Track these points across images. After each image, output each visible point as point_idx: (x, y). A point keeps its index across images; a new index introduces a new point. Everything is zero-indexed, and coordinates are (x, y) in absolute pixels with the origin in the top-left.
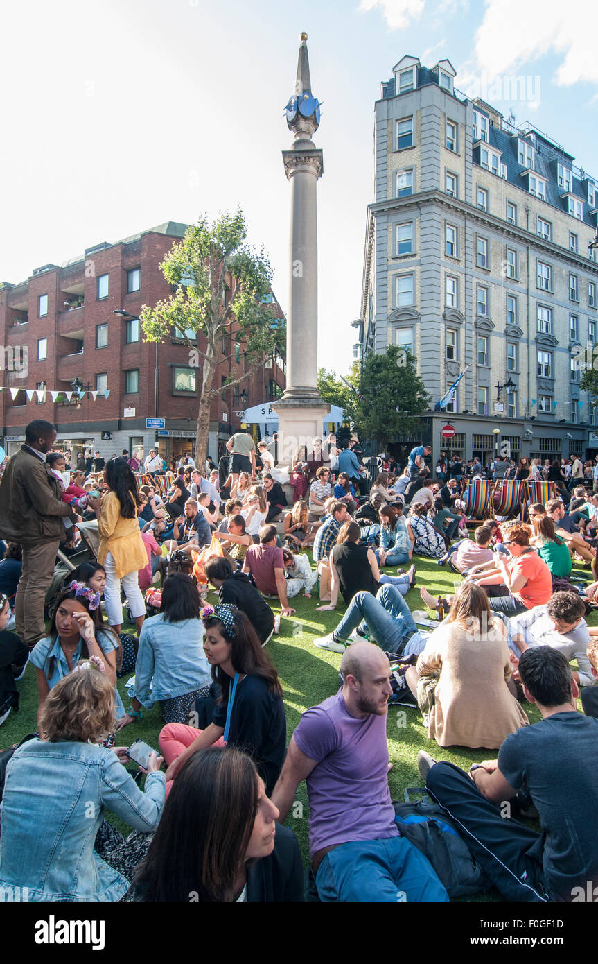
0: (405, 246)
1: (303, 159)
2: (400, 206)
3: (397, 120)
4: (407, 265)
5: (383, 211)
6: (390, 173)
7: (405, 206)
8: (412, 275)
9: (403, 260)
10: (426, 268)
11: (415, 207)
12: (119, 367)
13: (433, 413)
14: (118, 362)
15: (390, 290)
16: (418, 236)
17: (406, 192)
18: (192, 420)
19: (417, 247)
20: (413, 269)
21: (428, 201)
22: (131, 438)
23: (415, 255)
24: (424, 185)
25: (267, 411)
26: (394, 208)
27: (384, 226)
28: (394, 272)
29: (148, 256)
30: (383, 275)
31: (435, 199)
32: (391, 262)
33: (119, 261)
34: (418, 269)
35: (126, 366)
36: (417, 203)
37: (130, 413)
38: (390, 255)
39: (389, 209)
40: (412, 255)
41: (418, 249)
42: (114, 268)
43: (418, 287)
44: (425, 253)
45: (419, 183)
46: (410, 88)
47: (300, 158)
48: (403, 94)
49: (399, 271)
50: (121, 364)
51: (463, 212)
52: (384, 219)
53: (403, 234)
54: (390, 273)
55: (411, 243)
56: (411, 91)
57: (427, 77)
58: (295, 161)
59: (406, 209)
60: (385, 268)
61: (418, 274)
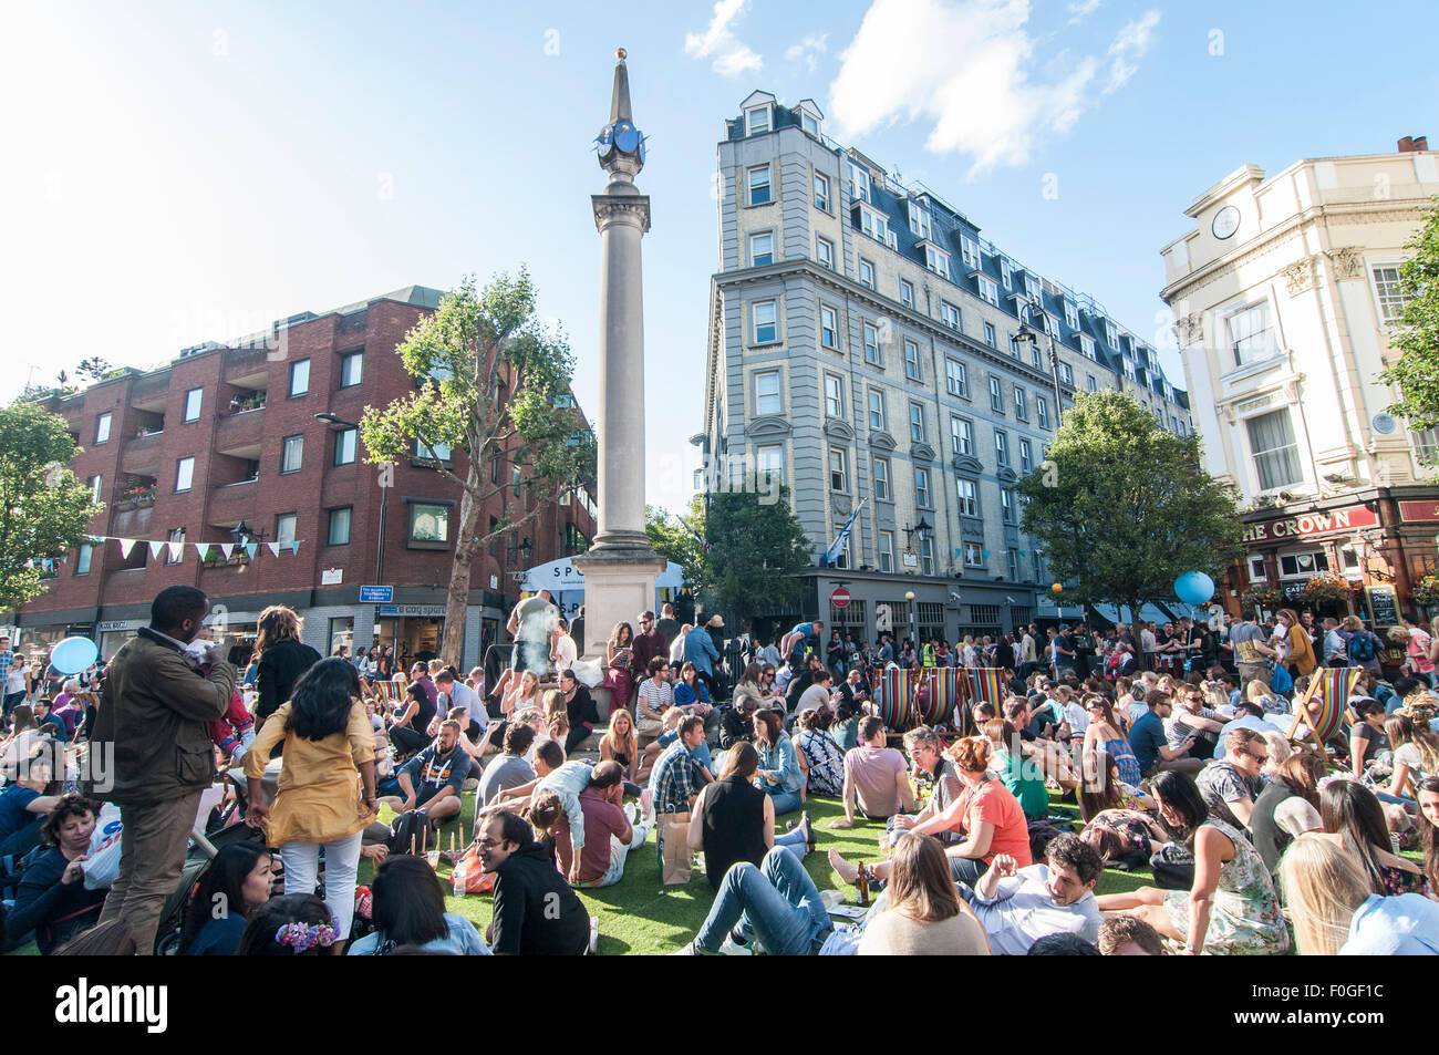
0: (766, 333)
1: (622, 207)
2: (757, 278)
3: (748, 168)
4: (771, 357)
5: (733, 283)
6: (741, 235)
7: (764, 278)
8: (777, 371)
9: (764, 351)
10: (795, 362)
11: (777, 280)
12: (318, 503)
13: (818, 569)
14: (317, 494)
15: (747, 391)
16: (784, 320)
17: (764, 260)
18: (438, 587)
19: (782, 334)
20: (779, 363)
21: (795, 272)
22: (332, 620)
23: (780, 344)
24: (789, 252)
25: (563, 571)
26: (749, 280)
27: (736, 304)
28: (753, 367)
29: (378, 333)
30: (736, 370)
31: (804, 270)
32: (747, 353)
33: (329, 340)
34: (785, 363)
35: (332, 501)
36: (780, 275)
37: (332, 577)
38: (745, 342)
39: (742, 281)
40: (776, 345)
41: (784, 336)
42: (320, 350)
43: (787, 389)
44: (795, 342)
45: (781, 250)
46: (764, 129)
47: (617, 205)
48: (755, 136)
49: (759, 366)
50: (322, 499)
51: (843, 290)
52: (734, 294)
53: (763, 315)
54: (746, 369)
55: (773, 328)
56: (766, 133)
57: (785, 119)
58: (609, 209)
59: (765, 283)
60: (738, 361)
61: (786, 370)
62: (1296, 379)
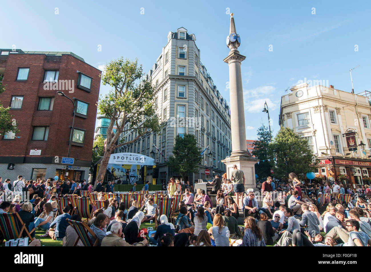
0: (181, 94)
2: (181, 79)
3: (179, 47)
4: (183, 102)
5: (174, 78)
6: (176, 65)
7: (183, 79)
8: (185, 106)
9: (181, 99)
10: (190, 104)
11: (187, 81)
12: (30, 123)
14: (30, 120)
15: (175, 110)
16: (187, 92)
17: (182, 74)
18: (78, 159)
19: (186, 95)
20: (185, 103)
21: (192, 80)
22: (33, 169)
23: (186, 98)
24: (190, 73)
25: (116, 157)
26: (179, 79)
27: (174, 84)
28: (177, 103)
30: (173, 103)
31: (194, 80)
32: (176, 99)
33: (41, 63)
34: (187, 104)
35: (36, 123)
36: (188, 79)
37: (35, 152)
38: (176, 96)
39: (177, 78)
40: (184, 98)
41: (187, 97)
42: (35, 66)
43: (187, 111)
44: (190, 99)
45: (188, 72)
46: (184, 38)
48: (180, 39)
49: (179, 103)
50: (32, 122)
51: (199, 87)
52: (174, 81)
53: (181, 89)
54: (176, 103)
55: (184, 93)
56: (184, 39)
57: (189, 38)
59: (183, 80)
60: (173, 101)
61: (187, 106)
62: (315, 131)
